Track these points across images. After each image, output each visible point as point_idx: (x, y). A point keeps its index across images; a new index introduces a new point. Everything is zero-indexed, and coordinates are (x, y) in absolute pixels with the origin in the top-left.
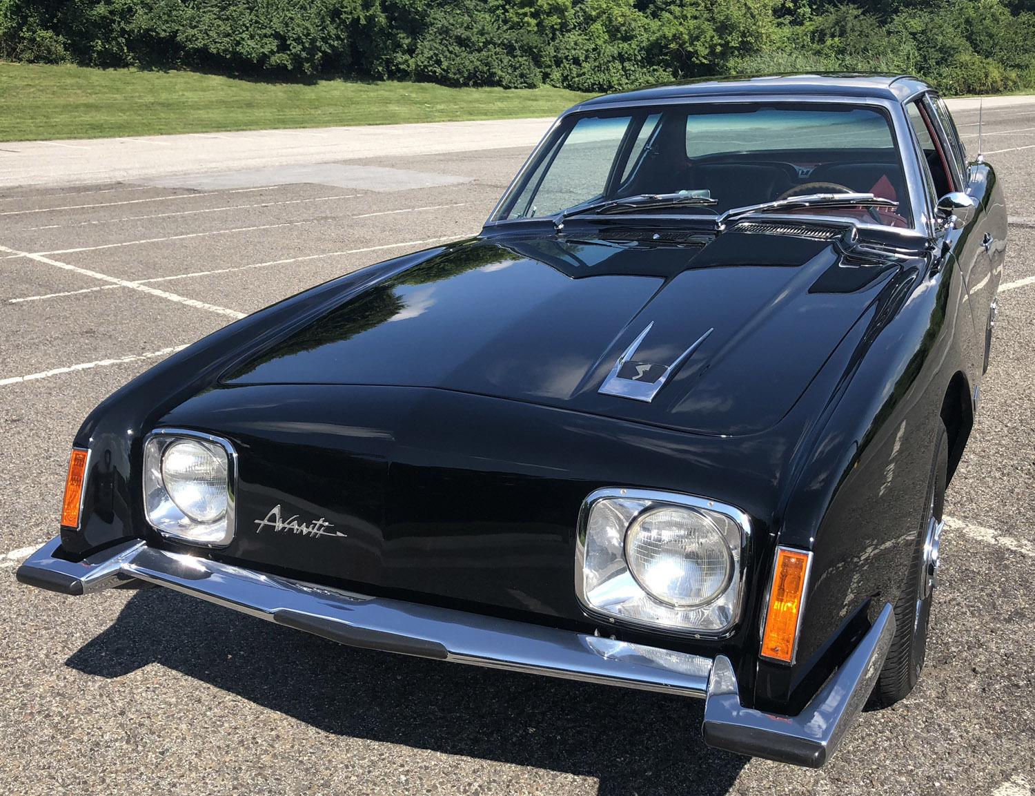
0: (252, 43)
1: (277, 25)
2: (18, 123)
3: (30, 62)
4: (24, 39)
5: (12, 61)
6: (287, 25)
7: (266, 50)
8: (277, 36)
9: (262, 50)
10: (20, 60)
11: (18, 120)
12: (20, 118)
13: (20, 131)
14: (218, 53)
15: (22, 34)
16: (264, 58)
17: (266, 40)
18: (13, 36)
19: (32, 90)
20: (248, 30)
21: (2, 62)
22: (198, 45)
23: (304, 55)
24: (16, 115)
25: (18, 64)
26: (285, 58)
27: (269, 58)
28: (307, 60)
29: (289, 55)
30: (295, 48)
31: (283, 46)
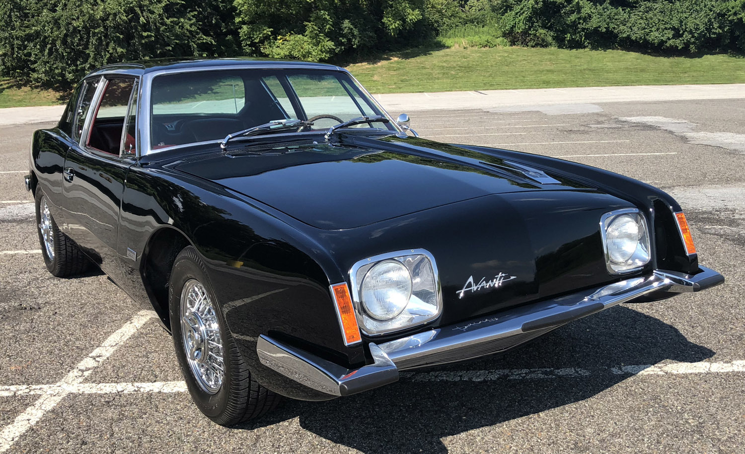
0: (657, 34)
1: (675, 23)
2: (508, 80)
3: (533, 47)
4: (531, 34)
5: (523, 47)
6: (681, 22)
7: (664, 39)
8: (674, 29)
9: (662, 38)
10: (528, 46)
11: (509, 79)
12: (510, 77)
13: (506, 84)
14: (636, 40)
15: (530, 32)
16: (662, 43)
17: (666, 31)
18: (525, 33)
19: (524, 62)
20: (656, 26)
21: (519, 47)
22: (624, 35)
23: (693, 40)
24: (509, 76)
25: (526, 48)
26: (679, 43)
27: (666, 42)
28: (694, 43)
29: (681, 41)
30: (686, 36)
31: (677, 34)
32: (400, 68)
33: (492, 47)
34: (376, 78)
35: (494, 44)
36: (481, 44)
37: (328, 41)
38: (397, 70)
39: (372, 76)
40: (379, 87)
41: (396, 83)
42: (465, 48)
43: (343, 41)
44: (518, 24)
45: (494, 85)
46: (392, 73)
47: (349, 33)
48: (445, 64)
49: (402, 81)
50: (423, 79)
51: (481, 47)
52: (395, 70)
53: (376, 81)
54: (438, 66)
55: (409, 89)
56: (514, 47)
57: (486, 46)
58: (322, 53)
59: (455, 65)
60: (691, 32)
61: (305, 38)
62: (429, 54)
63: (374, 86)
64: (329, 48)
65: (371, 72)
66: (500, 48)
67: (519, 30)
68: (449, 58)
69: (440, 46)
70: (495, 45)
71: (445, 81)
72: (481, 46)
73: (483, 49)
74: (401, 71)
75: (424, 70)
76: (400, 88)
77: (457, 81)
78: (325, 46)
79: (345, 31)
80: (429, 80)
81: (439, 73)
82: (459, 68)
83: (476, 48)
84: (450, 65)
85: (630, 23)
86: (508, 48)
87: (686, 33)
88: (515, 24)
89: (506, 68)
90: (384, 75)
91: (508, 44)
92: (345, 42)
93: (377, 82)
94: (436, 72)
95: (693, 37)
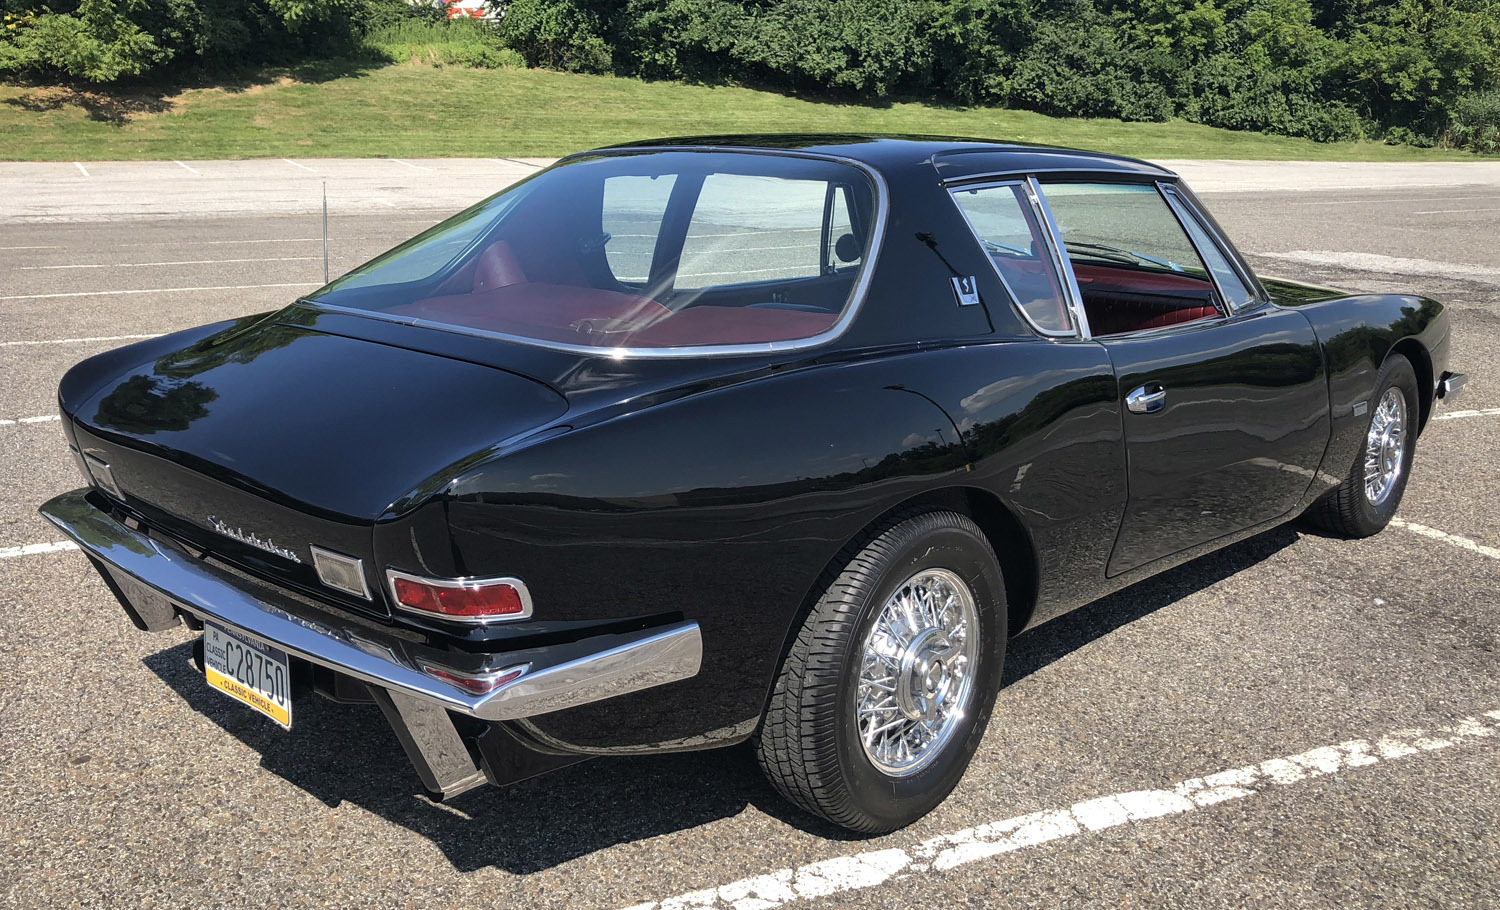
0: (818, 58)
1: (849, 36)
2: (556, 138)
3: (575, 71)
4: (572, 46)
5: (557, 70)
6: (861, 38)
7: (832, 66)
8: (847, 49)
9: (828, 66)
10: (566, 69)
11: (557, 135)
12: (558, 132)
13: (557, 147)
14: (778, 67)
15: (571, 42)
16: (829, 75)
17: (834, 54)
18: (561, 42)
19: (574, 103)
20: (815, 42)
21: (547, 71)
22: (757, 58)
23: (880, 74)
24: (555, 129)
25: (563, 74)
26: (854, 76)
27: (835, 75)
28: (882, 80)
29: (861, 73)
30: (870, 66)
31: (854, 62)
32: (309, 103)
33: (494, 68)
34: (259, 121)
35: (498, 60)
36: (470, 61)
37: (137, 33)
38: (303, 105)
39: (250, 116)
40: (276, 143)
41: (311, 135)
42: (436, 66)
43: (174, 35)
44: (547, 22)
45: (532, 147)
46: (294, 112)
47: (188, 19)
48: (407, 98)
49: (324, 131)
50: (372, 128)
51: (470, 66)
52: (299, 107)
53: (263, 129)
54: (394, 102)
55: (347, 148)
56: (537, 69)
57: (480, 64)
58: (125, 57)
59: (430, 100)
60: (877, 58)
61: (81, 24)
62: (362, 75)
63: (261, 141)
64: (140, 49)
65: (244, 108)
66: (511, 70)
67: (546, 36)
68: (410, 84)
69: (379, 60)
70: (500, 64)
71: (421, 134)
72: (471, 63)
73: (473, 69)
74: (315, 109)
75: (366, 108)
76: (325, 146)
77: (450, 135)
78: (131, 44)
79: (178, 14)
80: (386, 130)
81: (402, 117)
82: (442, 108)
83: (460, 68)
84: (419, 100)
85: (766, 35)
86: (524, 70)
87: (869, 59)
88: (541, 22)
89: (540, 113)
90: (277, 117)
91: (524, 63)
92: (178, 38)
93: (265, 131)
94: (395, 113)
95: (882, 67)
